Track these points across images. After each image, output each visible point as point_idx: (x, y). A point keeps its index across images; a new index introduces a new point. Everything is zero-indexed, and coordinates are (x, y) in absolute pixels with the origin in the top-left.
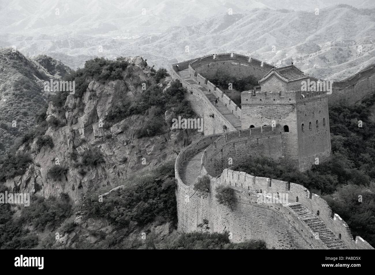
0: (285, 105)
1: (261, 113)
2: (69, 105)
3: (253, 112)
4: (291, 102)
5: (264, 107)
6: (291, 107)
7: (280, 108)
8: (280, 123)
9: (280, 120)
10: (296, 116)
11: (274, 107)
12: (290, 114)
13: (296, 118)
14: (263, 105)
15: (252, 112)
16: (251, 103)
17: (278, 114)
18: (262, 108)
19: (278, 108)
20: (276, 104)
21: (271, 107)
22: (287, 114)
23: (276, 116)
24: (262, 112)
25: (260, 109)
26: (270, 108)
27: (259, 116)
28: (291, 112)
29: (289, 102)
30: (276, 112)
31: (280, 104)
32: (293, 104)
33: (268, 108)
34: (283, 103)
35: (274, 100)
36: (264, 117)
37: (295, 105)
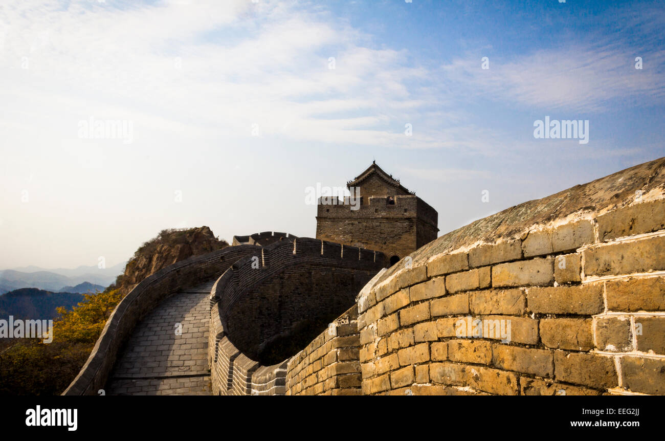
0: (397, 220)
1: (351, 233)
2: (140, 265)
3: (337, 232)
4: (407, 214)
5: (356, 222)
6: (406, 224)
7: (387, 225)
8: (385, 252)
9: (384, 247)
10: (415, 240)
11: (376, 224)
12: (405, 236)
13: (415, 243)
14: (355, 219)
15: (335, 232)
16: (334, 215)
17: (383, 236)
18: (352, 224)
19: (382, 225)
20: (379, 218)
21: (370, 224)
22: (399, 236)
23: (377, 240)
24: (353, 231)
25: (350, 227)
26: (368, 225)
27: (347, 239)
28: (407, 232)
29: (403, 214)
30: (379, 231)
31: (387, 218)
32: (410, 218)
33: (365, 224)
34: (392, 216)
35: (376, 211)
36: (356, 241)
37: (415, 220)
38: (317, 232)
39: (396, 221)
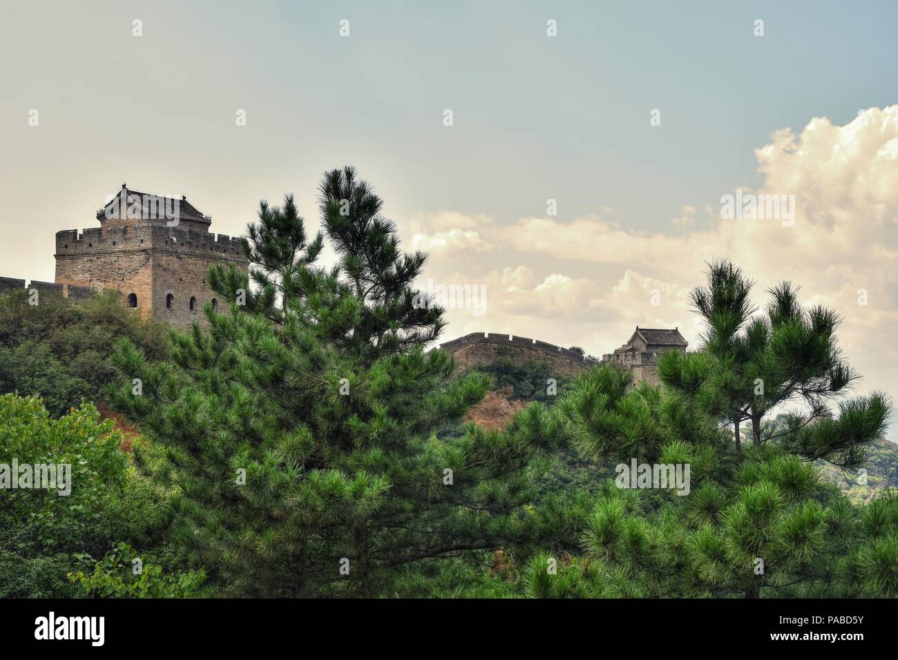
0: (132, 252)
1: (90, 271)
3: (75, 271)
4: (143, 246)
5: (95, 258)
6: (142, 256)
7: (124, 259)
8: (123, 290)
9: (122, 284)
10: (151, 274)
11: (113, 258)
12: (140, 271)
13: (151, 278)
14: (94, 255)
15: (73, 271)
16: (73, 252)
17: (120, 272)
18: (91, 261)
19: (120, 259)
20: (116, 252)
21: (108, 259)
22: (136, 271)
23: (115, 277)
24: (92, 268)
25: (89, 264)
26: (106, 260)
27: (85, 278)
28: (143, 266)
29: (139, 246)
30: (117, 267)
31: (124, 252)
32: (146, 250)
33: (103, 259)
34: (129, 248)
35: (114, 243)
36: (95, 279)
37: (150, 252)
38: (56, 272)
39: (133, 254)
